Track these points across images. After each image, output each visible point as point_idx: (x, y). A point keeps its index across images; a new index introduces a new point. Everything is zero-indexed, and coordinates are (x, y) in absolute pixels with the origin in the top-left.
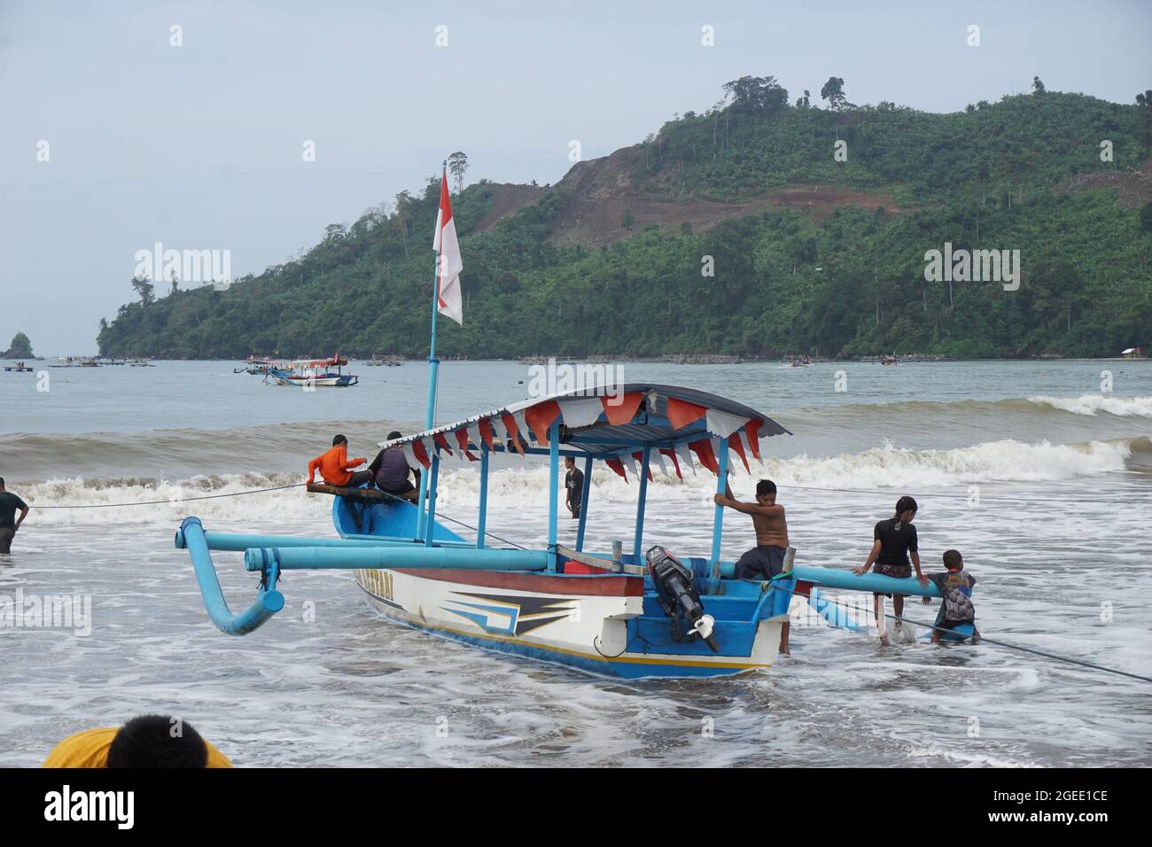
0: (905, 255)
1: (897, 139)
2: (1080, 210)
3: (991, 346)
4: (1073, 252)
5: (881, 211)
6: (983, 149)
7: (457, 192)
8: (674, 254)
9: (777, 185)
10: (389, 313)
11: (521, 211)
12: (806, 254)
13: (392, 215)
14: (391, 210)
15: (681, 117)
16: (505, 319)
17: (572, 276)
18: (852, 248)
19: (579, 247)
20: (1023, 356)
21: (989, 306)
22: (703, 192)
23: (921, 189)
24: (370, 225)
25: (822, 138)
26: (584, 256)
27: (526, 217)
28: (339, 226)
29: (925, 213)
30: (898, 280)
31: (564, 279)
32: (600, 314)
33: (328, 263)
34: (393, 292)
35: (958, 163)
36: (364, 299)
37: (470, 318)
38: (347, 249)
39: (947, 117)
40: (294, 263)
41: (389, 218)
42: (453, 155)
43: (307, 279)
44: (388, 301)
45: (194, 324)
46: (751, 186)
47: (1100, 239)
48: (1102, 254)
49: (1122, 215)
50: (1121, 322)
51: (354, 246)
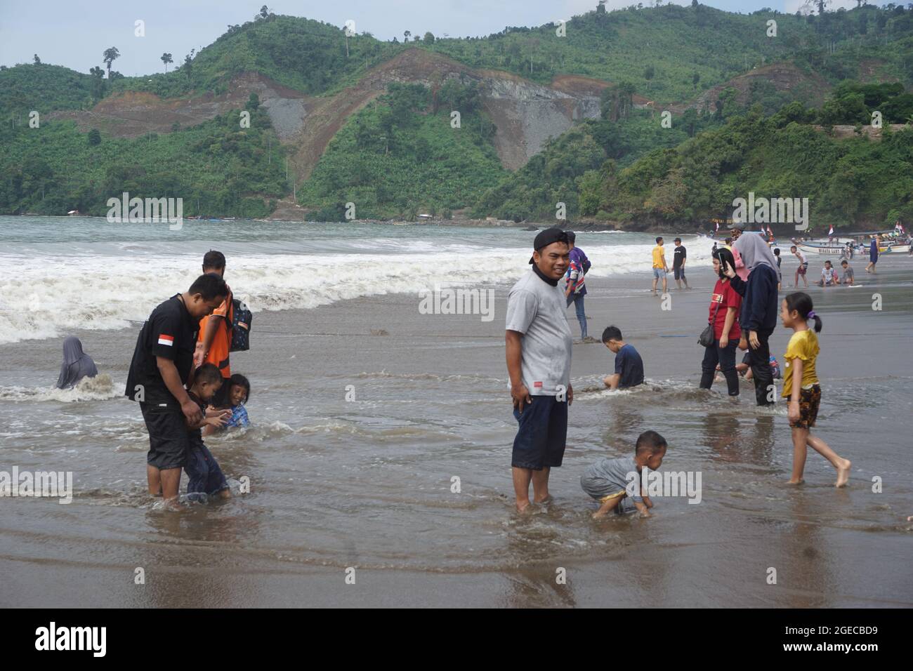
4: (49, 155)
20: (17, 213)
47: (65, 148)
48: (65, 157)
49: (79, 135)
50: (73, 196)
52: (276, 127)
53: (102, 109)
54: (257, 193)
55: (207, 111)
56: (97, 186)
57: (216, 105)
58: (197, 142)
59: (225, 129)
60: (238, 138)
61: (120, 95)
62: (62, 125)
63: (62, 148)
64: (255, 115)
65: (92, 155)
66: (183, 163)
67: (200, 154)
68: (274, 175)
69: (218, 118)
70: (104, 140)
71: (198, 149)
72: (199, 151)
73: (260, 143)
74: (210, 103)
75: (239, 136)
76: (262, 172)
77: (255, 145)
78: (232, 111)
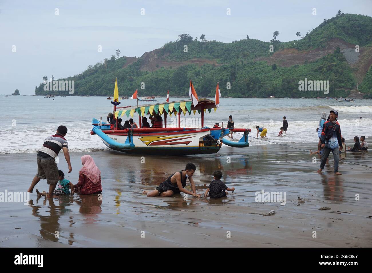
0: (221, 74)
1: (217, 49)
2: (259, 65)
3: (241, 95)
4: (258, 74)
5: (214, 65)
6: (236, 51)
7: (118, 59)
8: (168, 74)
9: (191, 58)
10: (104, 86)
11: (133, 63)
12: (198, 74)
13: (103, 64)
14: (103, 62)
15: (169, 43)
16: (131, 87)
17: (146, 78)
18: (209, 73)
19: (146, 72)
20: (248, 97)
21: (240, 86)
22: (174, 60)
23: (222, 60)
24: (98, 66)
25: (200, 48)
26: (147, 73)
27: (134, 65)
28: (91, 66)
29: (225, 65)
30: (220, 80)
31: (144, 79)
32: (152, 87)
33: (89, 74)
34: (105, 81)
35: (231, 54)
36: (99, 83)
37: (123, 87)
39: (228, 44)
40: (81, 74)
41: (102, 64)
42: (117, 50)
43: (84, 78)
44: (104, 83)
46: (185, 58)
47: (263, 72)
48: (264, 75)
49: (268, 66)
50: (269, 90)
51: (95, 70)
52: (348, 60)
53: (276, 56)
54: (342, 87)
55: (318, 55)
56: (278, 86)
57: (322, 52)
58: (316, 67)
59: (327, 62)
60: (333, 66)
61: (282, 50)
62: (261, 63)
63: (262, 72)
64: (339, 56)
65: (274, 74)
66: (311, 76)
67: (318, 72)
68: (348, 80)
69: (324, 58)
70: (278, 68)
71: (316, 71)
72: (317, 71)
73: (342, 67)
74: (320, 52)
75: (333, 65)
76: (343, 79)
77: (340, 68)
78: (329, 54)
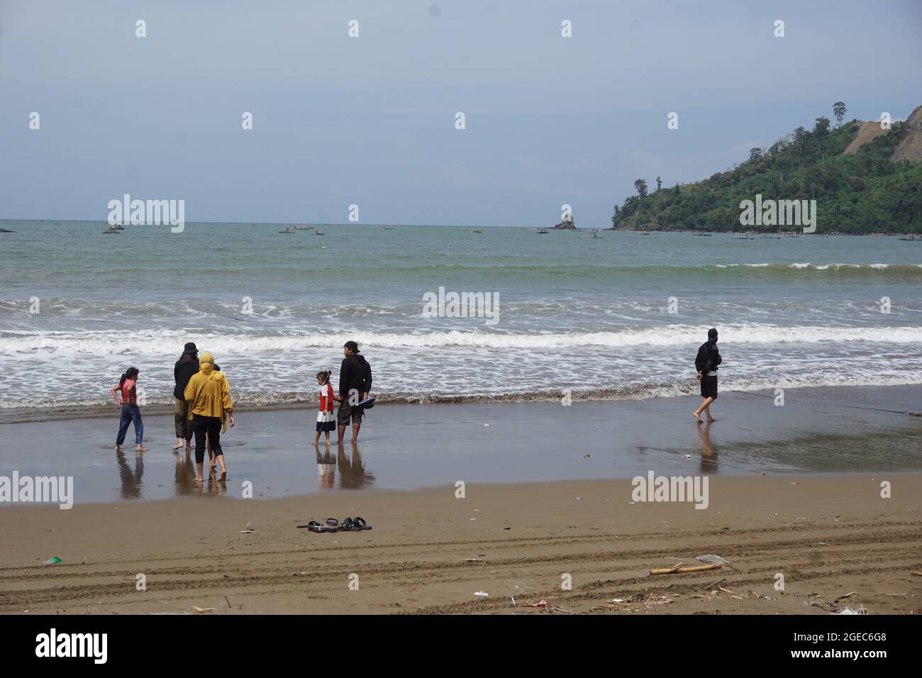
7: (837, 128)
11: (875, 139)
13: (793, 142)
14: (793, 138)
17: (898, 181)
24: (780, 148)
27: (878, 142)
28: (758, 149)
32: (912, 205)
33: (750, 173)
38: (763, 163)
40: (729, 172)
41: (791, 144)
42: (836, 104)
45: (663, 208)
51: (768, 161)
